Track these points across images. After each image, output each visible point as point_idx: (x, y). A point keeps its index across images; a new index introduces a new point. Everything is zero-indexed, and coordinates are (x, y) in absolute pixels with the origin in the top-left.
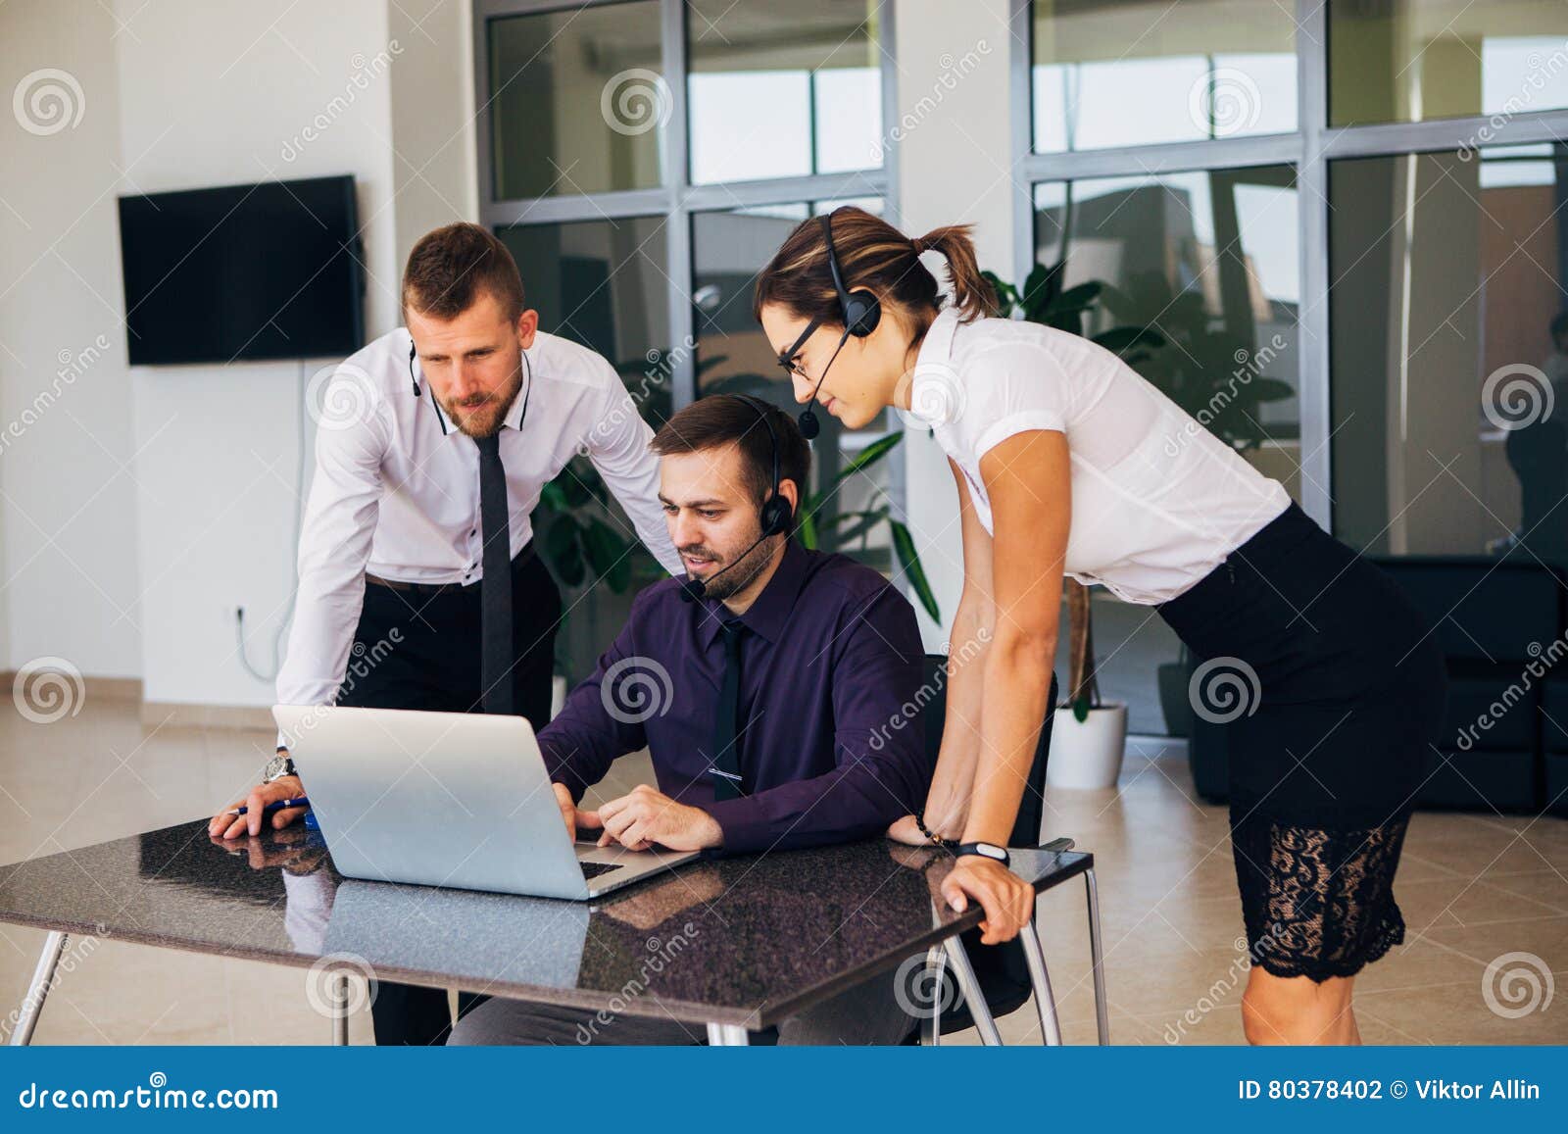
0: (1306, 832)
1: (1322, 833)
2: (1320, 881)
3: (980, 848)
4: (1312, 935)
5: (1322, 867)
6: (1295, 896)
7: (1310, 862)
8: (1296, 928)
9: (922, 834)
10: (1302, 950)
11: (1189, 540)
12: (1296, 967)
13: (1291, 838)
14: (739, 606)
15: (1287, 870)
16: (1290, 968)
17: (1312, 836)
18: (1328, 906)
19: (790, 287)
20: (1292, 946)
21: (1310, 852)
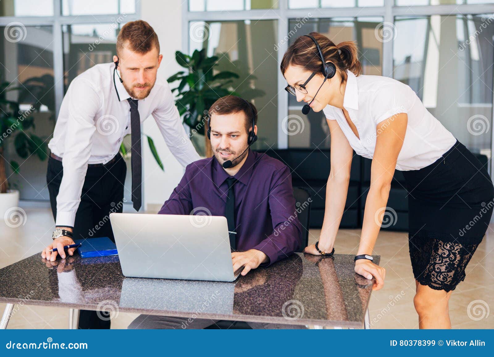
0: (455, 244)
1: (460, 245)
2: (457, 260)
3: (366, 257)
4: (450, 277)
5: (458, 256)
6: (447, 264)
7: (454, 254)
8: (445, 274)
9: (318, 251)
10: (445, 282)
11: (434, 151)
12: (442, 287)
13: (449, 246)
14: (232, 172)
15: (446, 256)
16: (440, 287)
17: (457, 246)
18: (457, 268)
19: (303, 60)
20: (442, 280)
21: (455, 251)
